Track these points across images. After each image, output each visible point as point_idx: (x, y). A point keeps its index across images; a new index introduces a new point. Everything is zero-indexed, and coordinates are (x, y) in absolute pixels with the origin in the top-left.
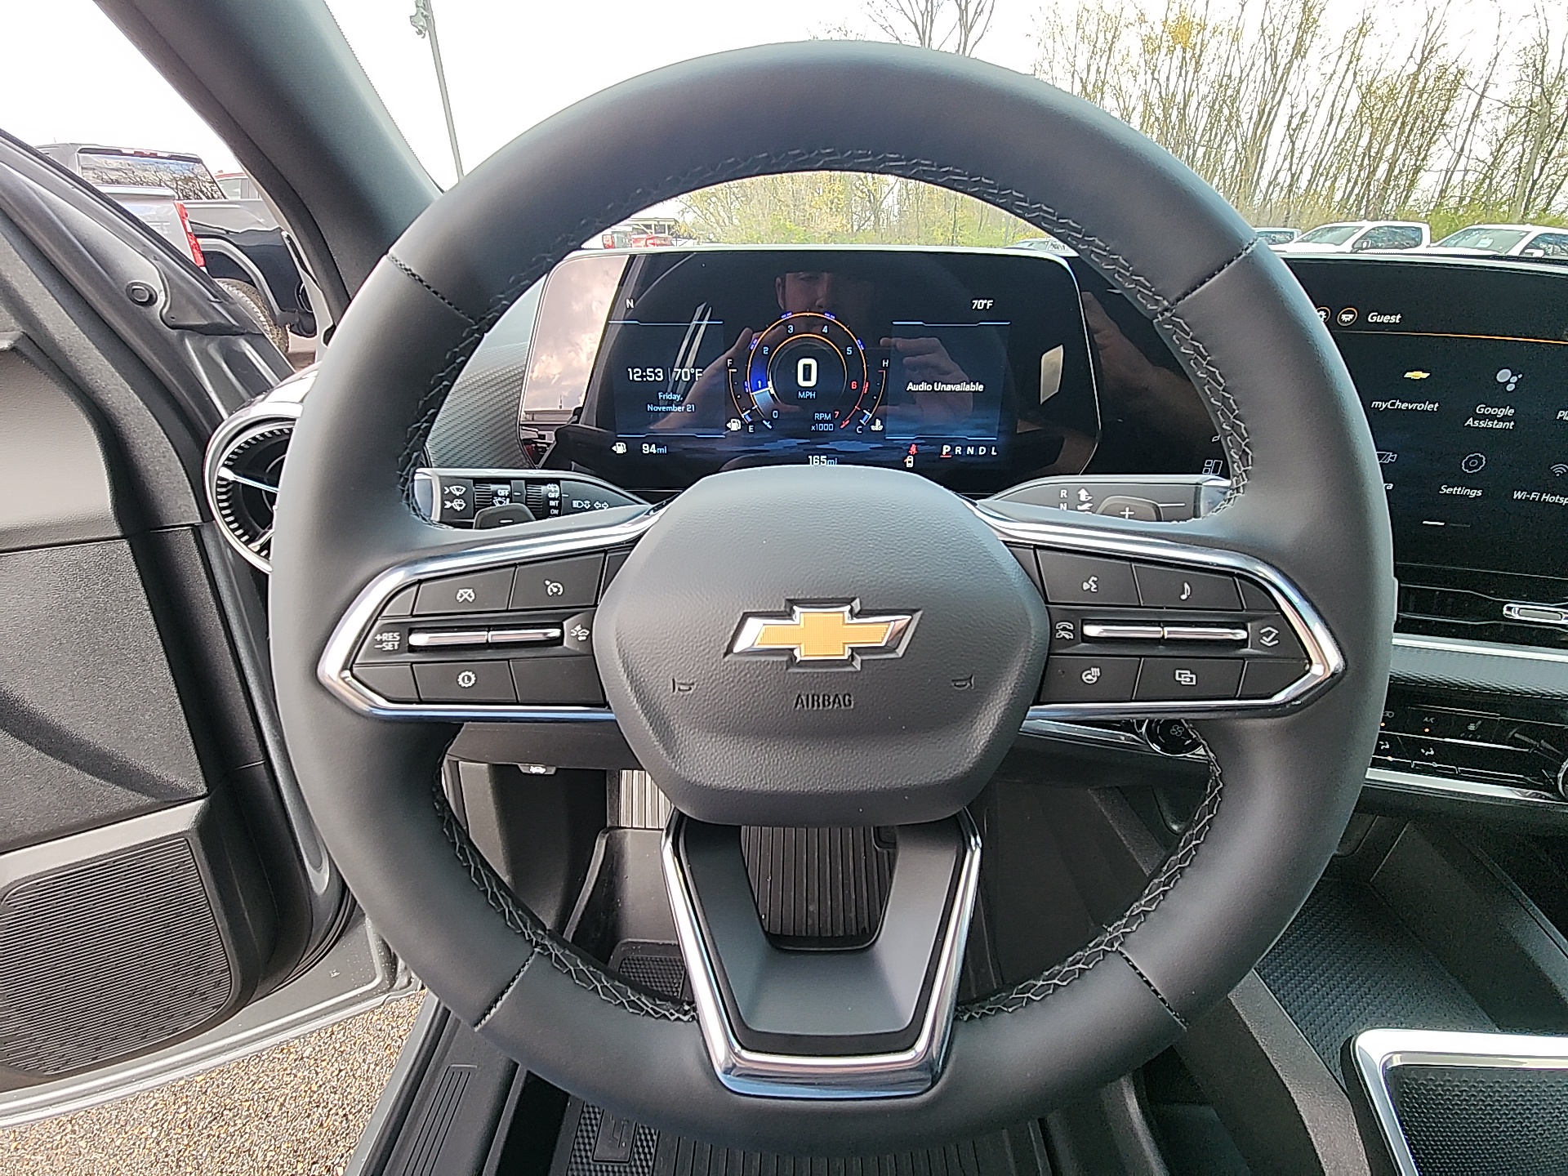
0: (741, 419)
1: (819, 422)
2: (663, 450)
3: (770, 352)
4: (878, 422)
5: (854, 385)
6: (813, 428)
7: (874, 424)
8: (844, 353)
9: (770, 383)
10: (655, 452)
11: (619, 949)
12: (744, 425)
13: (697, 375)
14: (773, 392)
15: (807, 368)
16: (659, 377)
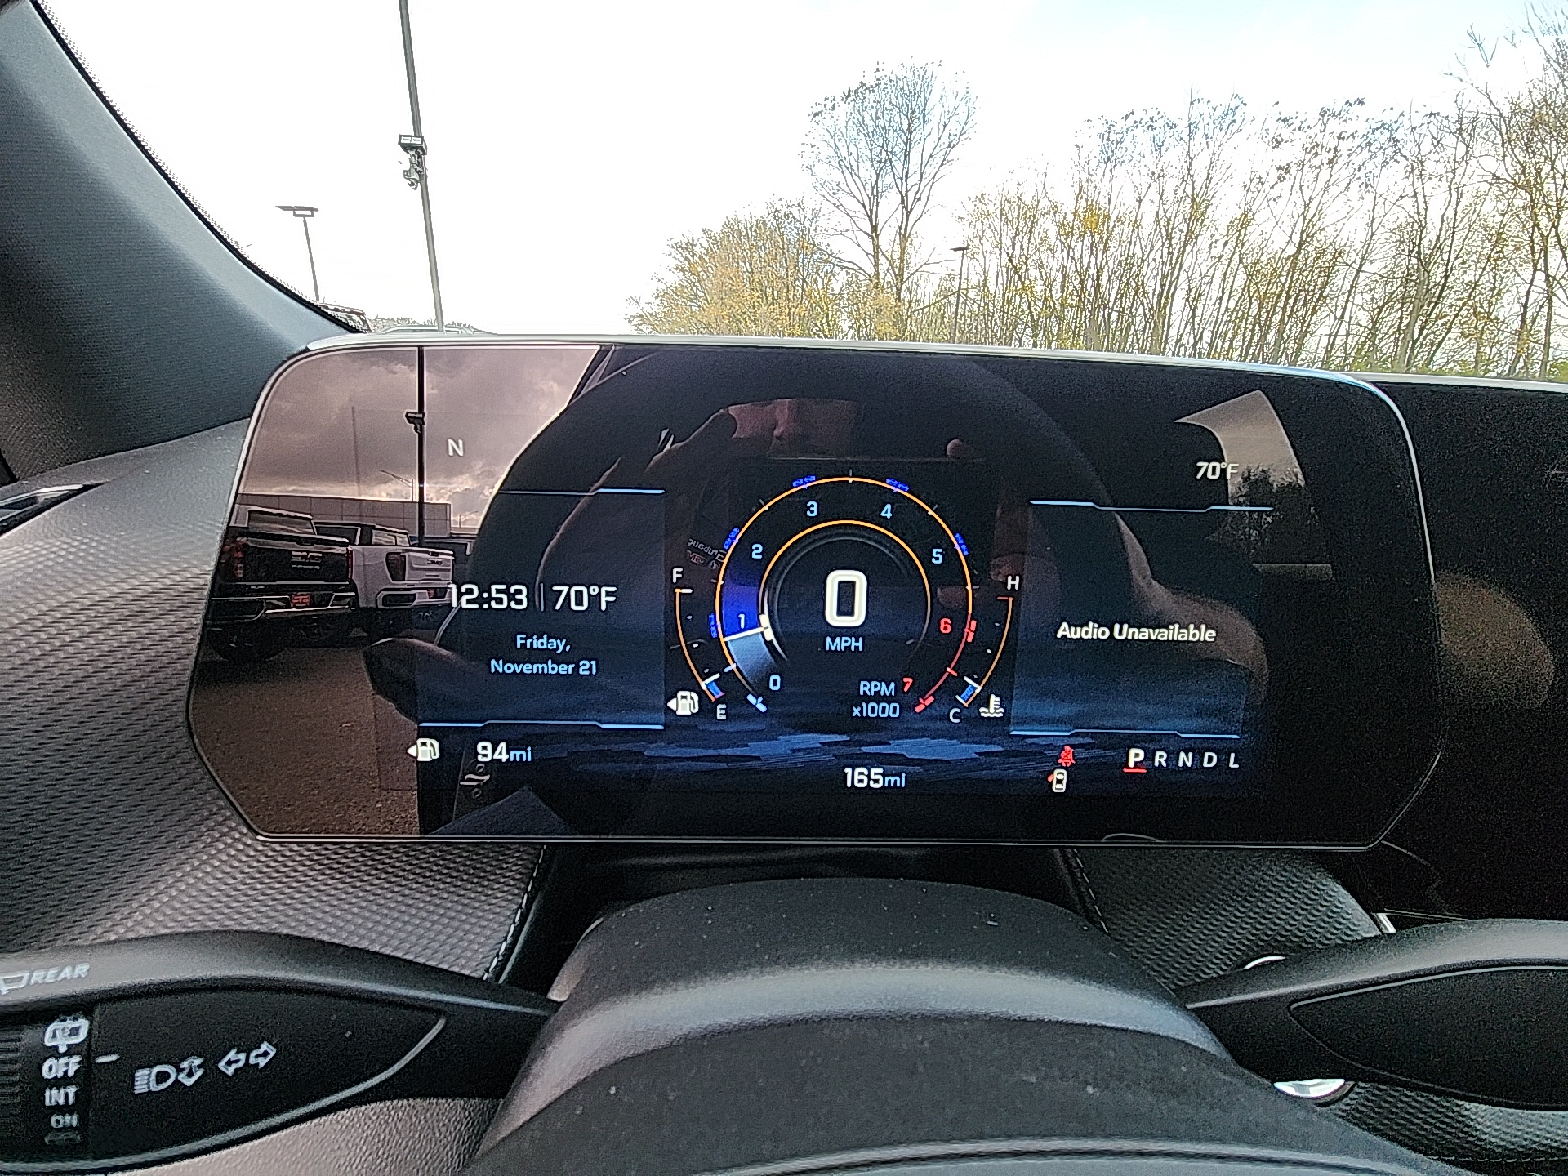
0: (700, 692)
1: (867, 699)
2: (527, 756)
3: (767, 555)
4: (994, 700)
5: (945, 626)
6: (856, 712)
7: (987, 706)
8: (926, 559)
9: (765, 619)
10: (504, 757)
12: (707, 706)
13: (604, 599)
14: (770, 636)
15: (847, 589)
16: (519, 602)
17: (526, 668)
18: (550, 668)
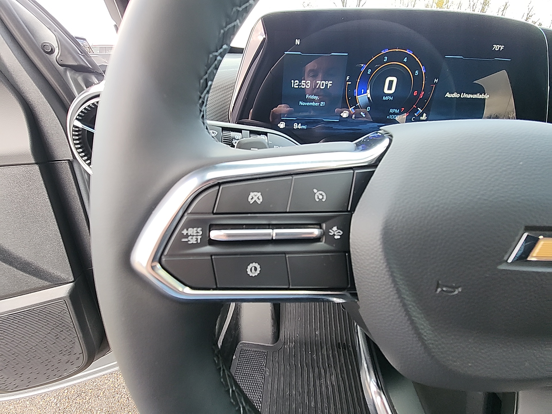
0: (349, 111)
1: (391, 114)
2: (305, 127)
3: (372, 73)
4: (425, 115)
5: (415, 93)
6: (388, 117)
7: (422, 117)
8: (413, 74)
9: (368, 91)
10: (300, 128)
11: (239, 346)
13: (329, 85)
14: (369, 96)
15: (391, 82)
16: (308, 86)
17: (308, 104)
18: (313, 104)
